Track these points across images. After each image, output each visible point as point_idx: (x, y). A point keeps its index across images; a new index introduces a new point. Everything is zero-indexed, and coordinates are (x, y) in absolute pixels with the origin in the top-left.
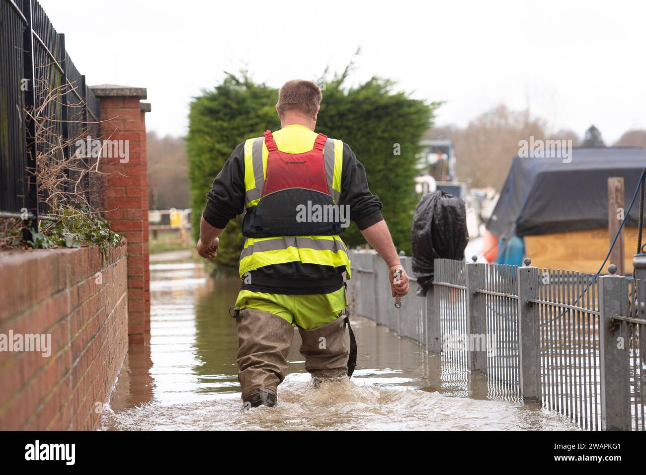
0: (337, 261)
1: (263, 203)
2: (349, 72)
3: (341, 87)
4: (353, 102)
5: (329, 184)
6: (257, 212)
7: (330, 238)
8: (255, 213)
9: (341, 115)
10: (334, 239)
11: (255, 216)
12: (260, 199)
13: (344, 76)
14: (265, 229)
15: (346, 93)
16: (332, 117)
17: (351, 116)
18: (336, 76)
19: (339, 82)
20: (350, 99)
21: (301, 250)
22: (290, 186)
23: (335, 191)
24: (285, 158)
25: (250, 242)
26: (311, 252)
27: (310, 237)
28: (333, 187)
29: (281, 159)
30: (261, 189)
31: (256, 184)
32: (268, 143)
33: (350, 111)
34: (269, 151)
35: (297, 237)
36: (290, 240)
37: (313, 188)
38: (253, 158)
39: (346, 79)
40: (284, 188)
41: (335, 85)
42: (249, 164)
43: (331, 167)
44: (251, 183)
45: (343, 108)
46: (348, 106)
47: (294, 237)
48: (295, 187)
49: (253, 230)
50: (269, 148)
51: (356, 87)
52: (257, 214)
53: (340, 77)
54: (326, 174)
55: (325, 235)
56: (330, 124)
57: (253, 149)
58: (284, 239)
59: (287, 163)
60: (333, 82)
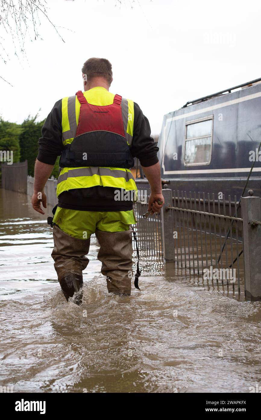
0: (129, 186)
1: (76, 141)
2: (37, 117)
3: (34, 122)
4: (38, 127)
5: (125, 129)
6: (71, 148)
7: (124, 170)
8: (69, 149)
9: (35, 132)
10: (126, 171)
11: (70, 151)
12: (73, 139)
13: (35, 118)
14: (76, 161)
15: (36, 124)
16: (31, 133)
17: (38, 132)
18: (32, 118)
19: (34, 120)
20: (38, 126)
21: (102, 177)
22: (97, 129)
23: (129, 135)
24: (93, 109)
25: (66, 170)
26: (111, 178)
27: (109, 168)
28: (127, 132)
29: (90, 109)
30: (74, 131)
31: (70, 127)
32: (80, 99)
33: (38, 130)
34: (81, 104)
35: (100, 167)
36: (95, 169)
37: (114, 132)
38: (68, 109)
39: (36, 119)
40: (93, 130)
41: (32, 121)
42: (65, 113)
43: (126, 117)
44: (66, 127)
45: (35, 129)
46: (37, 128)
47: (98, 168)
48: (101, 129)
49: (68, 162)
50: (82, 101)
51: (39, 122)
52: (71, 149)
53: (34, 119)
54: (123, 122)
55: (120, 168)
56: (31, 135)
57: (68, 102)
58: (90, 168)
59: (95, 112)
60: (31, 120)
